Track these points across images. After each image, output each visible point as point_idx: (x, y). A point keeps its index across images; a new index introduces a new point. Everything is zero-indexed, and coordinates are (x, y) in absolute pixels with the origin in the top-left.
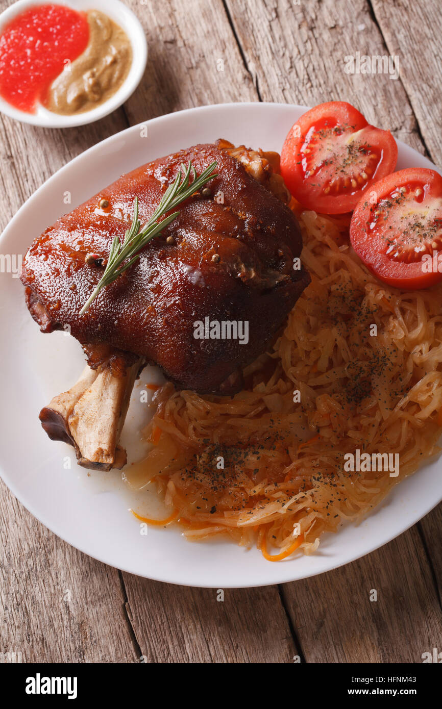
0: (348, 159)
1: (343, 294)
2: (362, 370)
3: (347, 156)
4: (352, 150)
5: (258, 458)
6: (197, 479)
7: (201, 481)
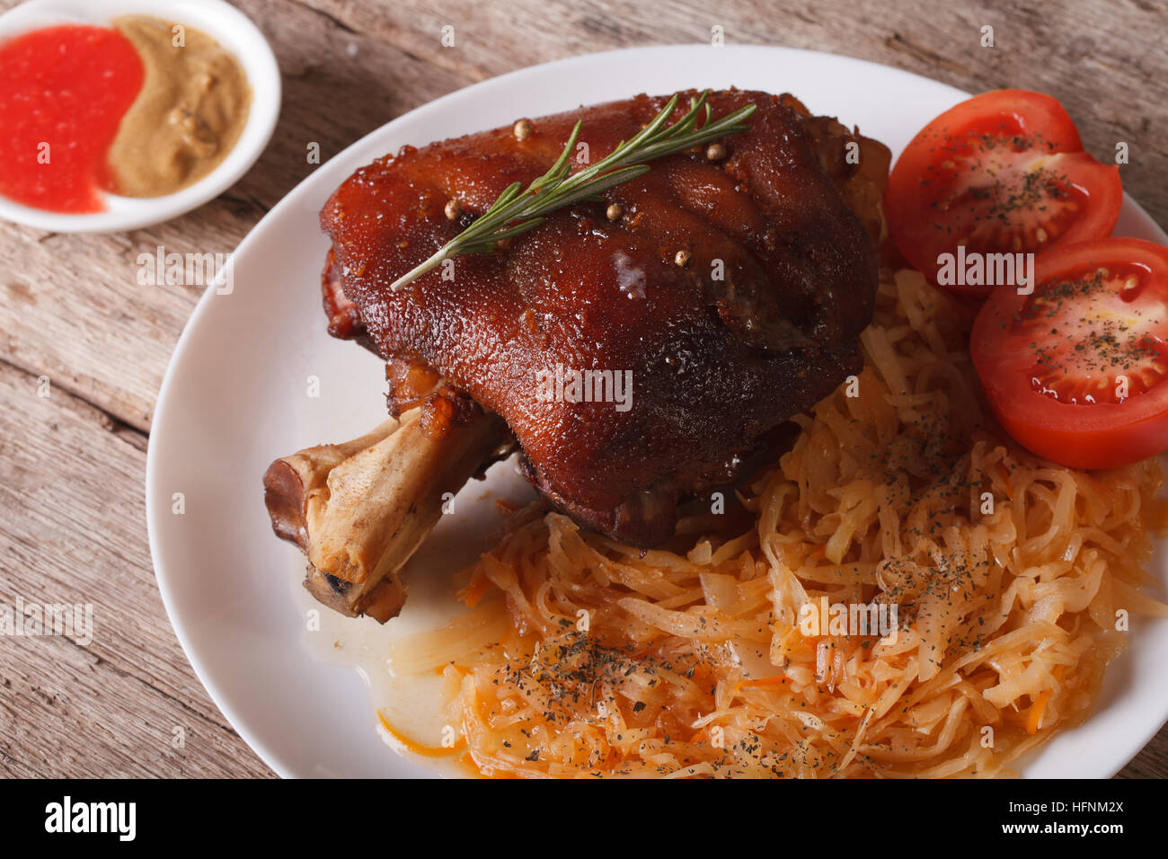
0: (1021, 197)
1: (925, 436)
2: (912, 579)
3: (1020, 192)
4: (1034, 183)
5: (652, 682)
6: (522, 688)
7: (529, 693)
